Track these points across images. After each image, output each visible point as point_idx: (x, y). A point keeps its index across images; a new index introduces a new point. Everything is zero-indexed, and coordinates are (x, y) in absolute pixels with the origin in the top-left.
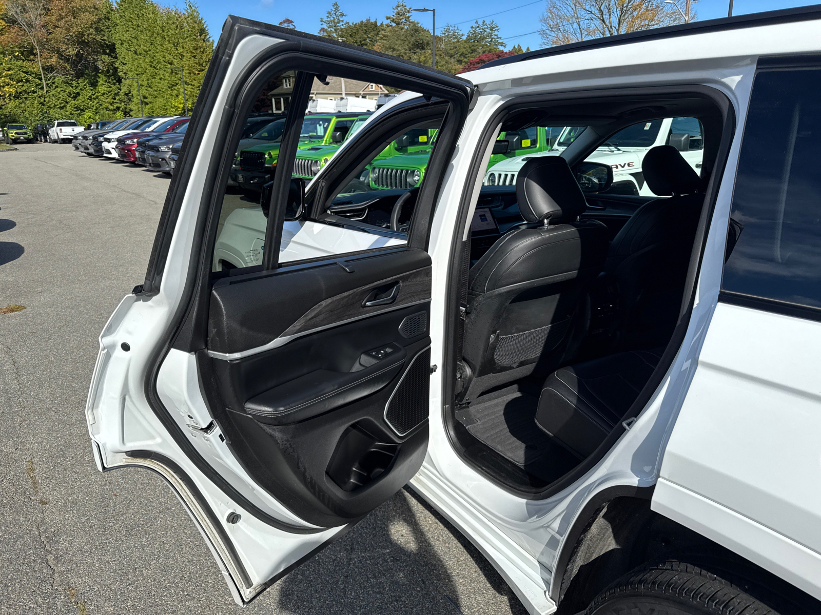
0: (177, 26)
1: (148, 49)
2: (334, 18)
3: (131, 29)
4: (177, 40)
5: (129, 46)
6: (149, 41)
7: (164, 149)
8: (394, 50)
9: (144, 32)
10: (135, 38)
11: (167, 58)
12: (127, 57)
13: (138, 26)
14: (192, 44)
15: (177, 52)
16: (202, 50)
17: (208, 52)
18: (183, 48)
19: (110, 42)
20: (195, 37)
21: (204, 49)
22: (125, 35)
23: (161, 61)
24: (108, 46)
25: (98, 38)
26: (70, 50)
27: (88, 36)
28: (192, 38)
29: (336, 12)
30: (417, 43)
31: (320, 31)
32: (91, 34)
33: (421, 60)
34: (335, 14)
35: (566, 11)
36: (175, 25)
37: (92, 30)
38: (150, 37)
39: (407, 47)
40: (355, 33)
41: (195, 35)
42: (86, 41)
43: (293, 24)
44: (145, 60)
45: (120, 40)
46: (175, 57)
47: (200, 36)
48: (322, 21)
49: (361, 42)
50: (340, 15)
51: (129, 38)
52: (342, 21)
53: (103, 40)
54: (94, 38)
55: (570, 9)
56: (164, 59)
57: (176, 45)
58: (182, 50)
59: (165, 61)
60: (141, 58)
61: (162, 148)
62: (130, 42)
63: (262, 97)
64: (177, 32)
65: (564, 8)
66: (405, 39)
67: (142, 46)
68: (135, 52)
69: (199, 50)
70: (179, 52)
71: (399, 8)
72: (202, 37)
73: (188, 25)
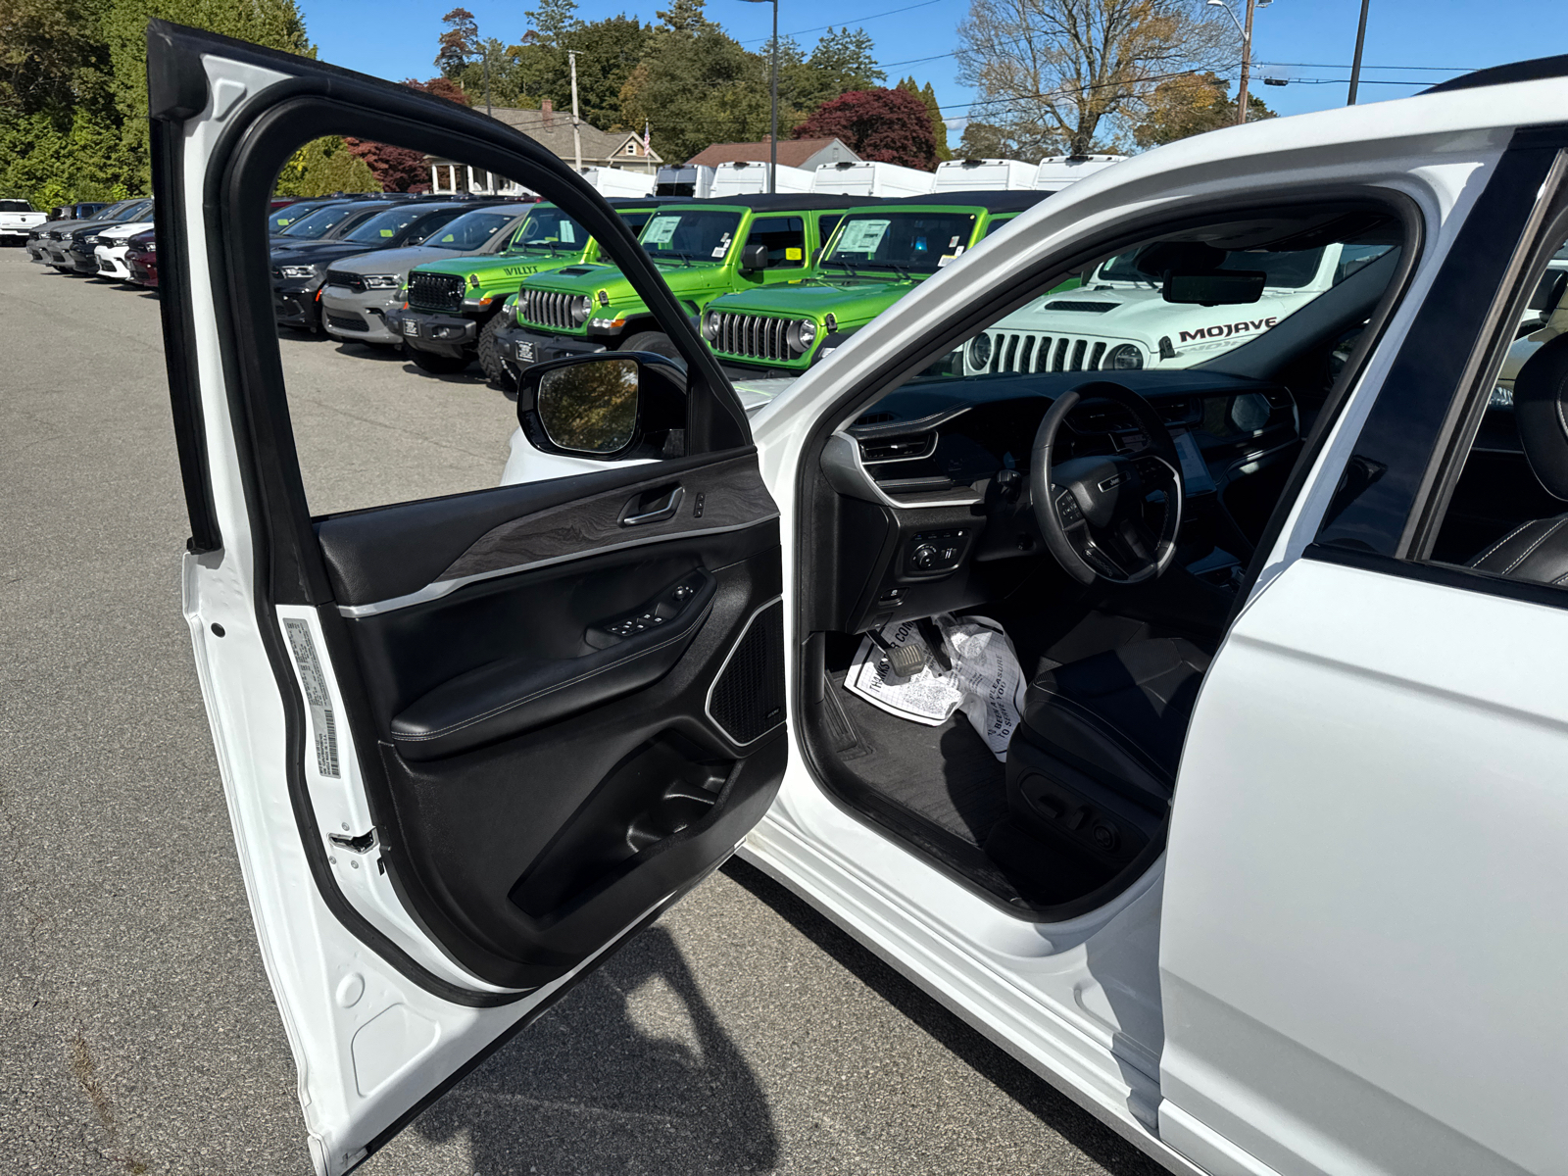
0: (240, 14)
2: (552, 11)
3: (142, 16)
8: (673, 78)
12: (133, 74)
19: (97, 41)
20: (278, 37)
22: (131, 28)
24: (94, 50)
25: (73, 32)
26: (14, 53)
27: (51, 26)
28: (271, 38)
30: (718, 67)
31: (527, 35)
32: (58, 23)
33: (726, 99)
34: (556, 2)
35: (1005, 15)
36: (233, 14)
37: (59, 15)
39: (698, 74)
40: (597, 42)
41: (279, 33)
42: (47, 36)
43: (474, 20)
45: (120, 37)
47: (289, 35)
49: (608, 60)
50: (566, 5)
51: (138, 34)
52: (571, 18)
53: (82, 36)
54: (64, 33)
55: (1013, 11)
62: (140, 43)
63: (410, 163)
64: (239, 25)
65: (1002, 10)
66: (695, 58)
72: (294, 37)
73: (263, 12)
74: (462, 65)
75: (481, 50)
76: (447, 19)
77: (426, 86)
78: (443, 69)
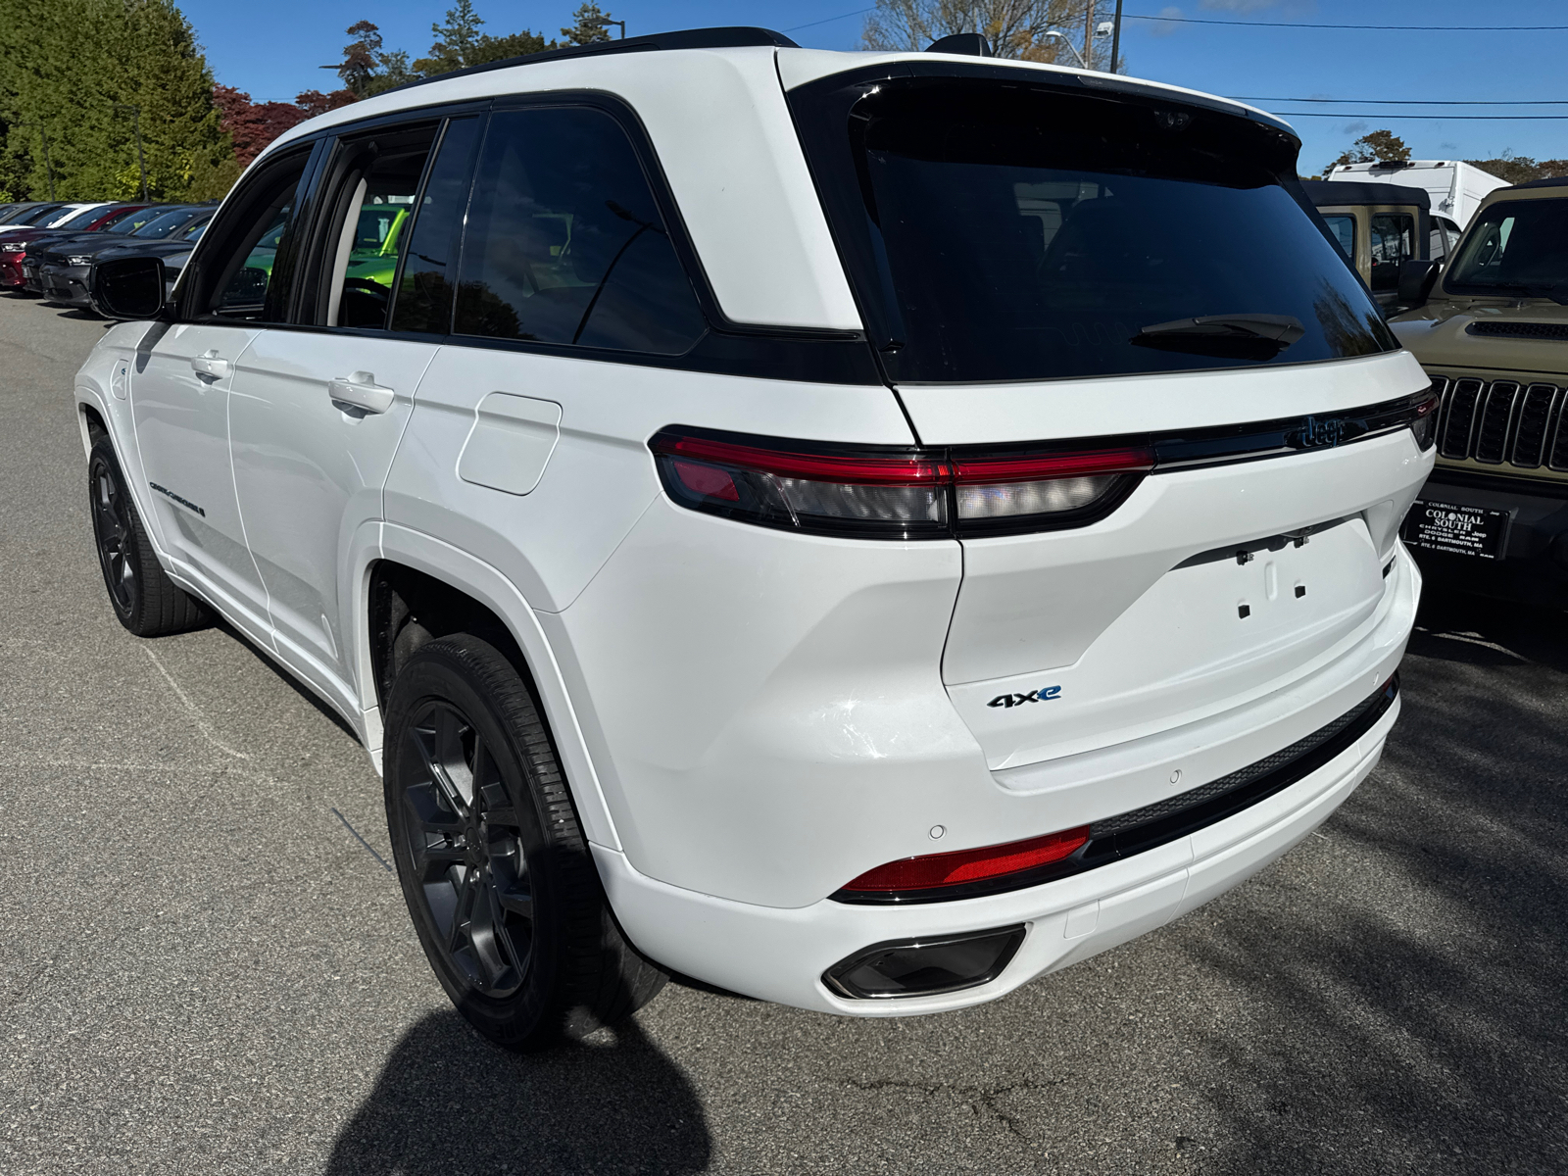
0: (127, 23)
1: (64, 67)
2: (459, 25)
3: (26, 24)
4: (125, 51)
5: (23, 57)
6: (68, 50)
7: (79, 261)
9: (56, 30)
10: (37, 42)
11: (105, 87)
12: (18, 81)
13: (42, 18)
14: (159, 61)
15: (126, 75)
16: (179, 73)
17: (192, 79)
18: (139, 68)
20: (164, 48)
21: (184, 72)
22: (14, 35)
23: (94, 91)
28: (157, 48)
29: (465, 15)
31: (434, 48)
34: (463, 17)
35: (897, 39)
36: (120, 22)
38: (70, 42)
41: (164, 43)
43: (378, 32)
44: (58, 87)
46: (123, 86)
47: (176, 45)
48: (435, 30)
50: (472, 21)
51: (22, 42)
52: (477, 33)
55: (904, 36)
56: (98, 88)
57: (124, 61)
58: (136, 72)
59: (100, 93)
60: (49, 85)
61: (74, 260)
62: (24, 50)
64: (126, 34)
65: (894, 34)
67: (51, 60)
68: (37, 72)
69: (173, 74)
70: (131, 75)
71: (586, 15)
72: (180, 48)
73: (148, 22)
74: (368, 78)
75: (385, 60)
76: (351, 31)
77: (329, 97)
78: (348, 81)
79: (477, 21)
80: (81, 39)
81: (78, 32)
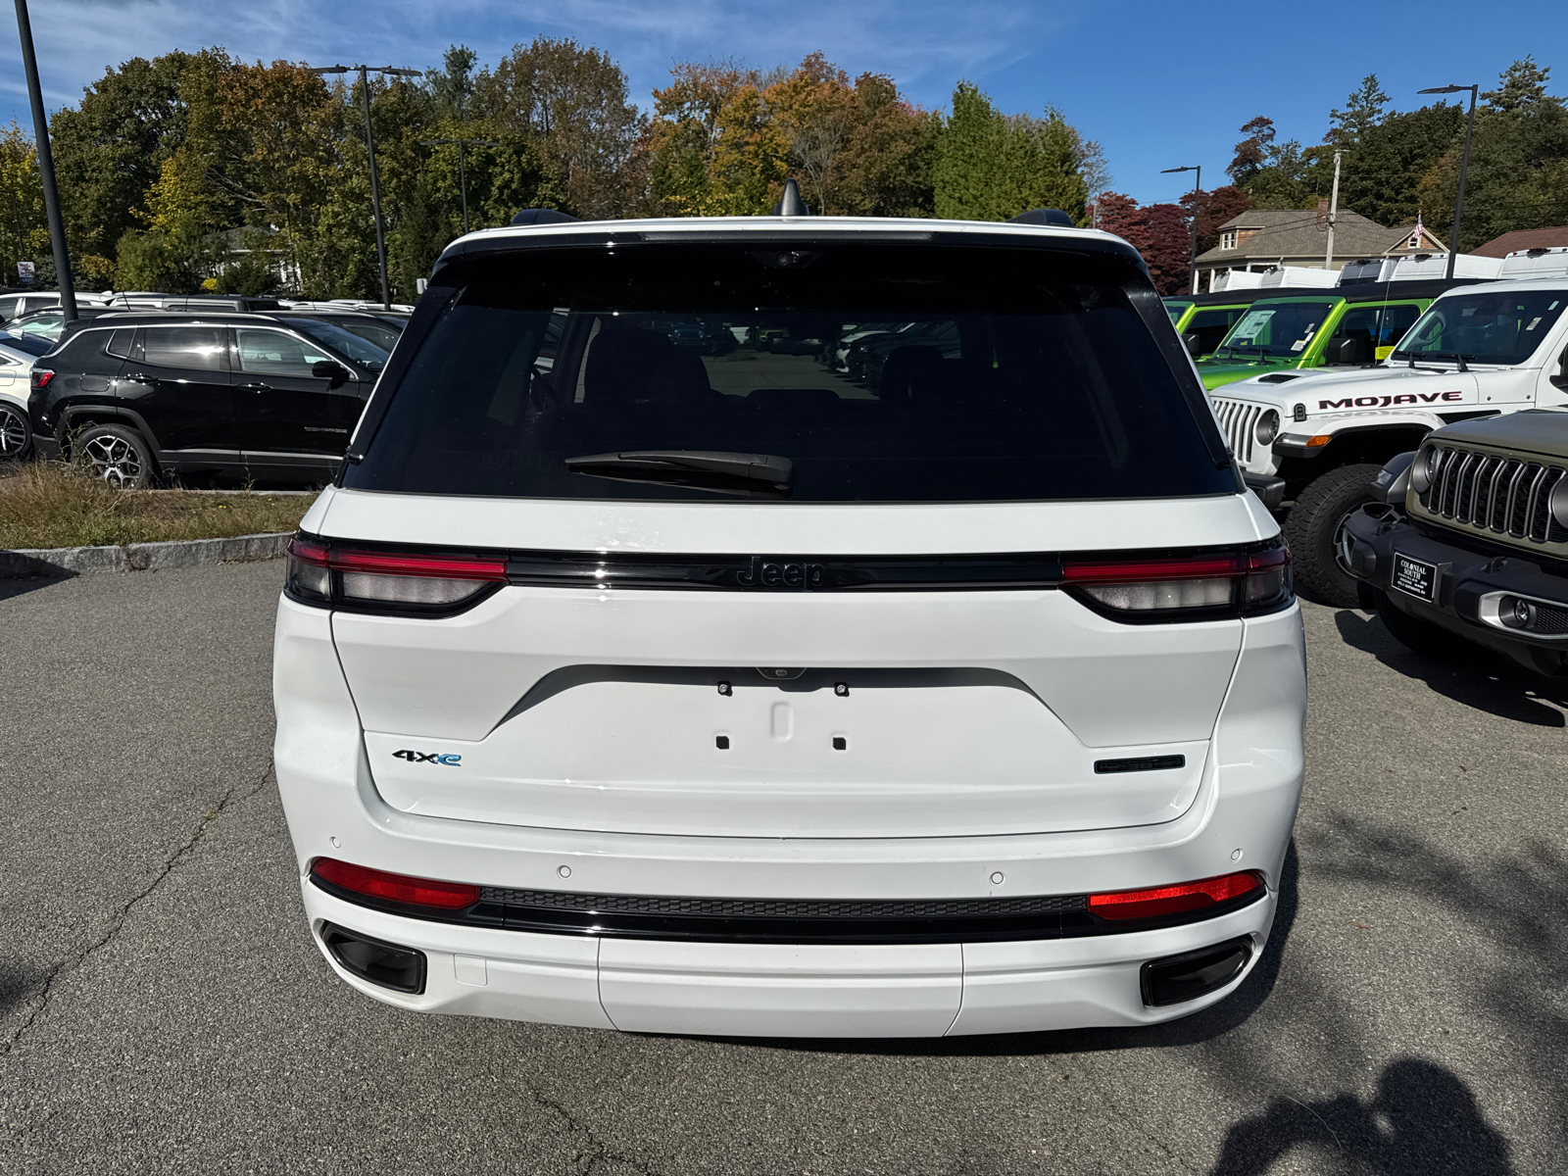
0: (1027, 152)
1: (979, 194)
2: (1361, 106)
3: (960, 162)
4: (1022, 176)
5: (954, 190)
6: (984, 180)
8: (1487, 162)
9: (979, 164)
10: (964, 177)
11: (1003, 208)
12: (947, 209)
13: (971, 156)
14: (1046, 181)
15: (1019, 196)
16: (1060, 190)
17: (1070, 193)
18: (1030, 189)
19: (926, 186)
20: (1052, 169)
21: (1064, 189)
22: (951, 173)
23: (994, 212)
24: (923, 193)
25: (910, 180)
26: (866, 202)
27: (895, 178)
28: (1046, 170)
29: (1369, 95)
30: (1549, 145)
31: (1329, 135)
32: (900, 175)
33: (1548, 180)
34: (1366, 98)
36: (1022, 152)
37: (902, 168)
38: (986, 173)
39: (1520, 155)
40: (1402, 134)
41: (1053, 166)
42: (891, 186)
43: (1272, 126)
44: (972, 211)
45: (943, 181)
46: (1016, 205)
47: (1062, 166)
48: (1332, 116)
49: (1411, 151)
50: (1377, 100)
51: (954, 177)
52: (1380, 111)
53: (916, 182)
54: (904, 182)
56: (998, 209)
57: (1021, 184)
58: (1028, 192)
59: (999, 213)
60: (966, 210)
62: (955, 184)
64: (1024, 161)
66: (1520, 138)
67: (971, 190)
68: (960, 200)
69: (1055, 191)
70: (1023, 195)
71: (1517, 74)
72: (1065, 168)
73: (1045, 148)
74: (1255, 171)
75: (1275, 152)
76: (1245, 129)
77: (1211, 195)
78: (1235, 176)
79: (1381, 99)
80: (995, 169)
81: (994, 164)
